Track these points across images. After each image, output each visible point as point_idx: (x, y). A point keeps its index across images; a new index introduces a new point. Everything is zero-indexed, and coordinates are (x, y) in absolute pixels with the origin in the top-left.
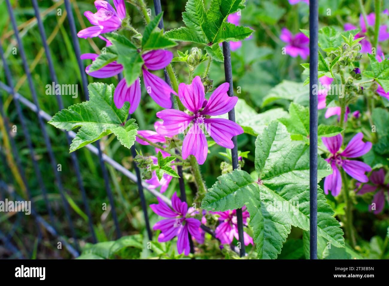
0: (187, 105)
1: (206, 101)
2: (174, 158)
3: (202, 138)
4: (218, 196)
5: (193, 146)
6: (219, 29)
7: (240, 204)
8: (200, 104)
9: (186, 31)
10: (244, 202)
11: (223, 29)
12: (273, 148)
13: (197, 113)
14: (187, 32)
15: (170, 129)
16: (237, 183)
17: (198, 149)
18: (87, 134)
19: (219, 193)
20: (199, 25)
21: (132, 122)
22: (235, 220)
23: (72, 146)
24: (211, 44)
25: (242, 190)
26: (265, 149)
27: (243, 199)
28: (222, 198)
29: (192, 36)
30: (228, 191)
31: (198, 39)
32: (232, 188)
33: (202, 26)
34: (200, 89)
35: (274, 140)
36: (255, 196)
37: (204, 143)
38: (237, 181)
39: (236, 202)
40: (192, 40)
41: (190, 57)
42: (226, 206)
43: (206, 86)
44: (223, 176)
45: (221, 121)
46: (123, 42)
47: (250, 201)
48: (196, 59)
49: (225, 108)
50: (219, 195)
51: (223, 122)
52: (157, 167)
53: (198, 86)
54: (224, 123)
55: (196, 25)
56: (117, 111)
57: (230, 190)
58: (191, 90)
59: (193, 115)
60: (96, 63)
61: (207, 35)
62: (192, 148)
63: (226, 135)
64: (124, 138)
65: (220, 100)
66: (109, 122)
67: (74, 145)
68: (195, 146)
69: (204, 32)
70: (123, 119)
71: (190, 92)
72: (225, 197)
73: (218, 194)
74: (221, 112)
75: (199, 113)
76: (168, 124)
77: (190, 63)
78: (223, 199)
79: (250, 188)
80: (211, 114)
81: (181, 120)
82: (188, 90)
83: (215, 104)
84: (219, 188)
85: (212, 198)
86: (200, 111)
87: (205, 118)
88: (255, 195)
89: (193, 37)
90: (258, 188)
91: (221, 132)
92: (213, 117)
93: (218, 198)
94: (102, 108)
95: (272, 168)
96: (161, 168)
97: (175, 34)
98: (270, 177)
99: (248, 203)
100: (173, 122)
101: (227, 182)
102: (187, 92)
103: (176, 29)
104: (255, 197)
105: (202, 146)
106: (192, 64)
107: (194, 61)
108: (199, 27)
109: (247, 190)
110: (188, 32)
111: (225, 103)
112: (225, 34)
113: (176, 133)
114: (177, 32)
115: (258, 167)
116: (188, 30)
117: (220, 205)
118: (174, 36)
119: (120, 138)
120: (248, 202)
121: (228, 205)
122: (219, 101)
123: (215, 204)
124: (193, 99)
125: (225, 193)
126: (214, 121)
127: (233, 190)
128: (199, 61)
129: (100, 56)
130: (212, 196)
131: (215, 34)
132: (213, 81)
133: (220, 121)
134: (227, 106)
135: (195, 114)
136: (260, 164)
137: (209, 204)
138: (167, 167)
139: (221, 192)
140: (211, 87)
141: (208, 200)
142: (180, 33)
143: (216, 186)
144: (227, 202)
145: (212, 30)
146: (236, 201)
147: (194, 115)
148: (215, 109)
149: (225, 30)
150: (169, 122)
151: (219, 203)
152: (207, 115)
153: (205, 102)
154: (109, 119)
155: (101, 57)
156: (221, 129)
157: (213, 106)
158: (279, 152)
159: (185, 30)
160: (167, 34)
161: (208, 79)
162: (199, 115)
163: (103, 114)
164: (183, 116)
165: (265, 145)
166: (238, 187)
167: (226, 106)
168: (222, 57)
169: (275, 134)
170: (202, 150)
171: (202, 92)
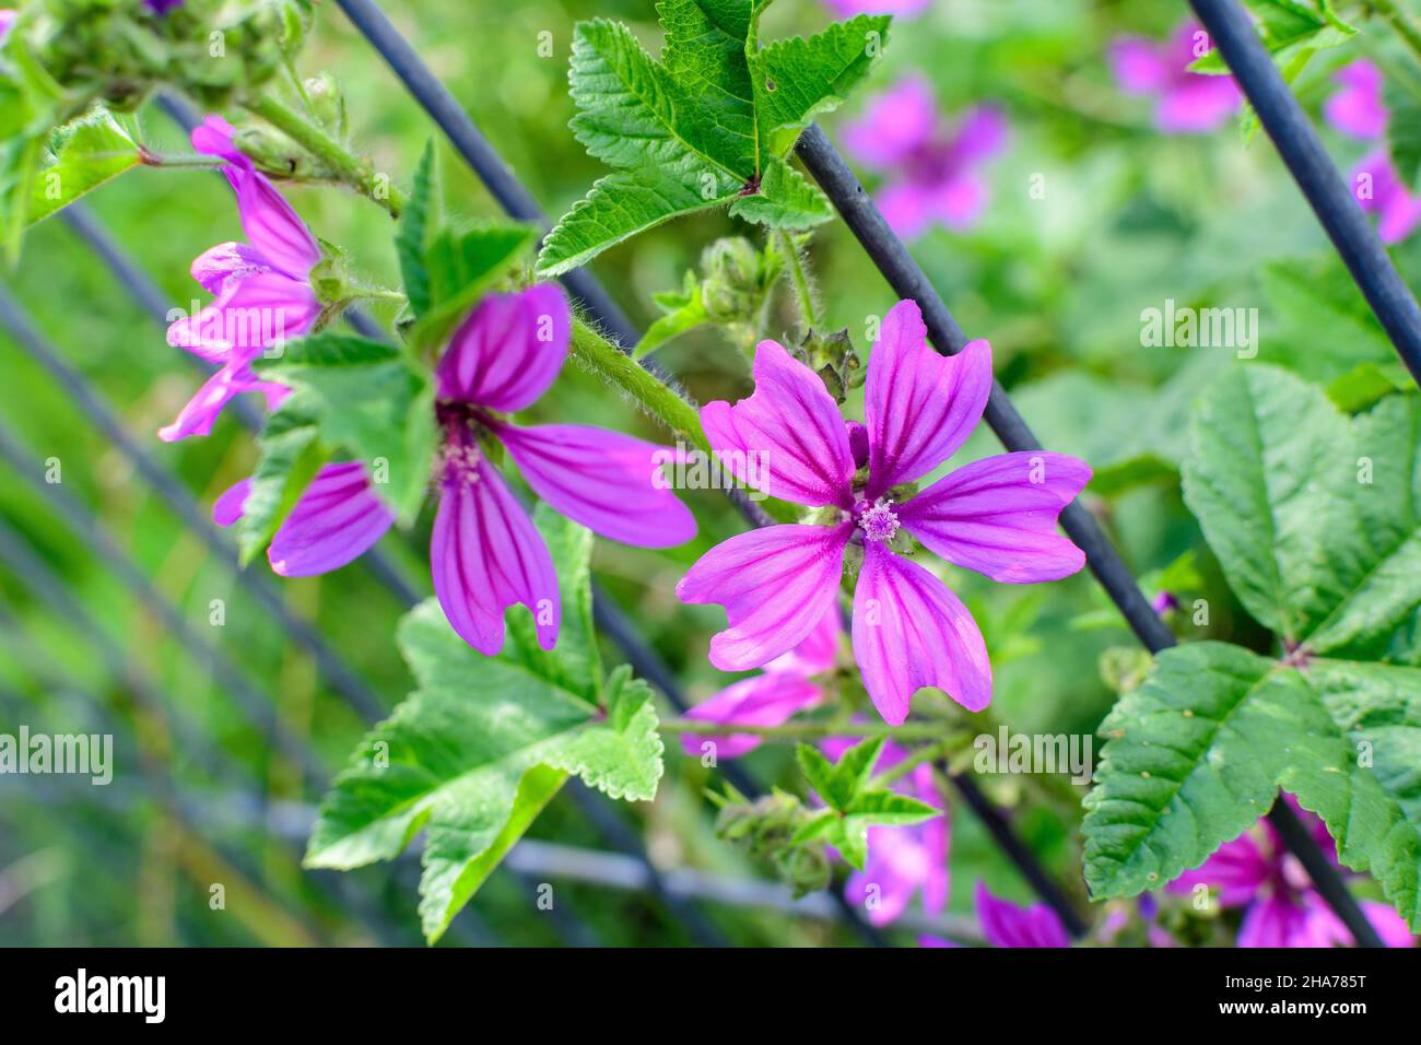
0: (788, 486)
1: (854, 429)
2: (876, 744)
3: (929, 593)
4: (1140, 809)
5: (908, 648)
6: (754, 103)
7: (1256, 793)
8: (838, 454)
9: (624, 187)
10: (1272, 777)
11: (765, 92)
12: (1278, 484)
13: (854, 501)
14: (630, 188)
15: (766, 625)
16: (1198, 713)
17: (937, 648)
18: (466, 827)
19: (1138, 796)
20: (663, 138)
21: (620, 683)
22: (1295, 871)
23: (431, 910)
24: (752, 183)
25: (1237, 731)
26: (1247, 505)
27: (1257, 768)
28: (1166, 811)
29: (662, 195)
30: (1179, 765)
31: (690, 193)
32: (1185, 743)
33: (679, 129)
34: (801, 391)
35: (1261, 446)
36: (1308, 727)
37: (947, 611)
38: (1195, 702)
39: (1236, 795)
40: (669, 212)
41: (709, 291)
42: (1199, 836)
43: (829, 367)
44: (1120, 712)
45: (973, 479)
46: (339, 355)
47: (1294, 759)
48: (738, 284)
49: (955, 416)
50: (1145, 802)
51: (979, 477)
52: (827, 819)
53: (790, 382)
54: (987, 480)
55: (653, 141)
56: (552, 672)
57: (1180, 756)
58: (769, 416)
59: (837, 518)
60: (260, 502)
61: (718, 158)
62: (909, 662)
63: (1023, 525)
64: (616, 767)
65: (913, 391)
66: (540, 736)
67: (435, 904)
68: (917, 644)
69: (701, 150)
70: (590, 694)
71: (768, 426)
72: (1177, 799)
73: (1135, 800)
74: (949, 440)
75: (859, 497)
76: (751, 611)
77: (724, 314)
78: (1173, 810)
79: (1268, 700)
80: (912, 469)
81: (796, 564)
82: (753, 422)
83: (907, 420)
84: (1127, 773)
85: (1123, 830)
86: (860, 486)
87: (891, 501)
88: (1306, 722)
89: (665, 197)
90: (1305, 683)
91: (997, 525)
92: (926, 482)
93: (1148, 815)
94: (488, 691)
95: (1317, 567)
96: (844, 814)
97: (588, 225)
98: (1332, 608)
99: (1290, 770)
100: (768, 590)
101: (1151, 731)
102: (757, 430)
103: (579, 205)
104: (1311, 729)
105: (947, 625)
106: (734, 313)
107: (735, 299)
108: (668, 143)
109: (1260, 719)
110: (637, 187)
111: (944, 389)
112: (786, 104)
113: (800, 630)
114: (588, 211)
115: (1257, 595)
116: (630, 178)
117: (1169, 842)
118: (588, 235)
119: (595, 775)
120: (1288, 764)
121: (1207, 826)
122: (912, 397)
123: (1146, 851)
124: (796, 450)
125: (1167, 784)
126: (943, 493)
127: (1193, 753)
128: (757, 288)
129: (262, 467)
130: (1114, 822)
131: (749, 131)
132: (846, 332)
133: (964, 482)
134: (958, 404)
135: (846, 508)
136: (1257, 579)
137: (1119, 863)
138: (869, 797)
139: (1144, 784)
140: (852, 363)
141: (1111, 850)
142: (603, 209)
143: (1111, 768)
144: (1195, 814)
145: (728, 126)
146: (1232, 793)
147: (846, 515)
148: (915, 442)
149: (776, 89)
150: (749, 601)
151: (1161, 836)
152: (898, 488)
153: (858, 436)
154: (533, 723)
155: (269, 468)
156: (990, 514)
157: (903, 433)
158: (1312, 487)
159: (617, 187)
160: (554, 243)
161: (823, 338)
162: (866, 505)
163: (502, 715)
164: (795, 546)
165: (1238, 489)
166: (1212, 723)
167: (955, 404)
168: (819, 201)
169: (1255, 421)
170: (956, 645)
171: (819, 398)
